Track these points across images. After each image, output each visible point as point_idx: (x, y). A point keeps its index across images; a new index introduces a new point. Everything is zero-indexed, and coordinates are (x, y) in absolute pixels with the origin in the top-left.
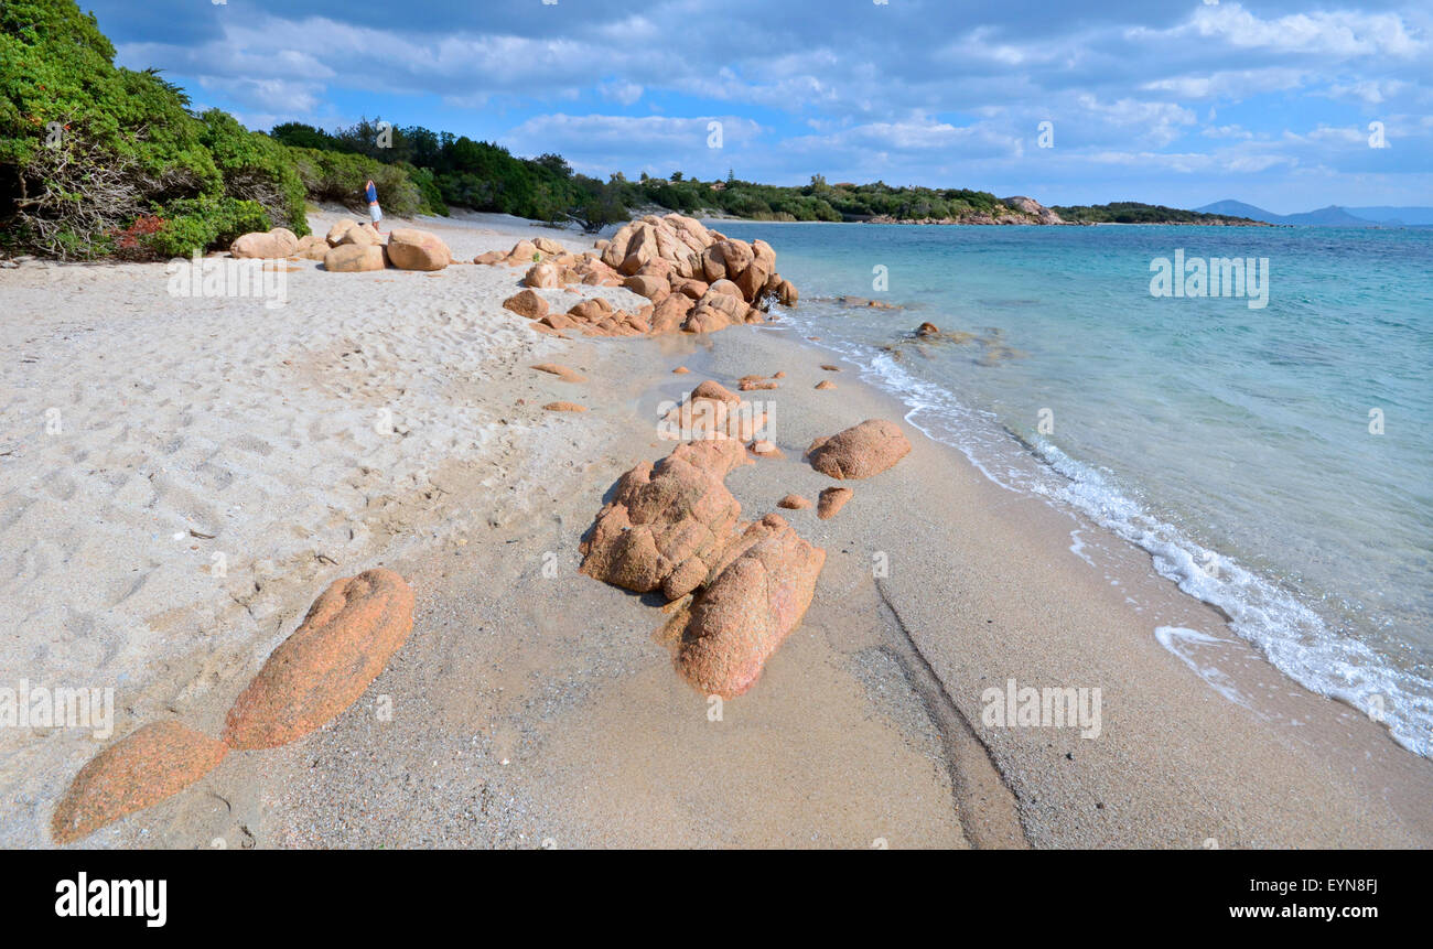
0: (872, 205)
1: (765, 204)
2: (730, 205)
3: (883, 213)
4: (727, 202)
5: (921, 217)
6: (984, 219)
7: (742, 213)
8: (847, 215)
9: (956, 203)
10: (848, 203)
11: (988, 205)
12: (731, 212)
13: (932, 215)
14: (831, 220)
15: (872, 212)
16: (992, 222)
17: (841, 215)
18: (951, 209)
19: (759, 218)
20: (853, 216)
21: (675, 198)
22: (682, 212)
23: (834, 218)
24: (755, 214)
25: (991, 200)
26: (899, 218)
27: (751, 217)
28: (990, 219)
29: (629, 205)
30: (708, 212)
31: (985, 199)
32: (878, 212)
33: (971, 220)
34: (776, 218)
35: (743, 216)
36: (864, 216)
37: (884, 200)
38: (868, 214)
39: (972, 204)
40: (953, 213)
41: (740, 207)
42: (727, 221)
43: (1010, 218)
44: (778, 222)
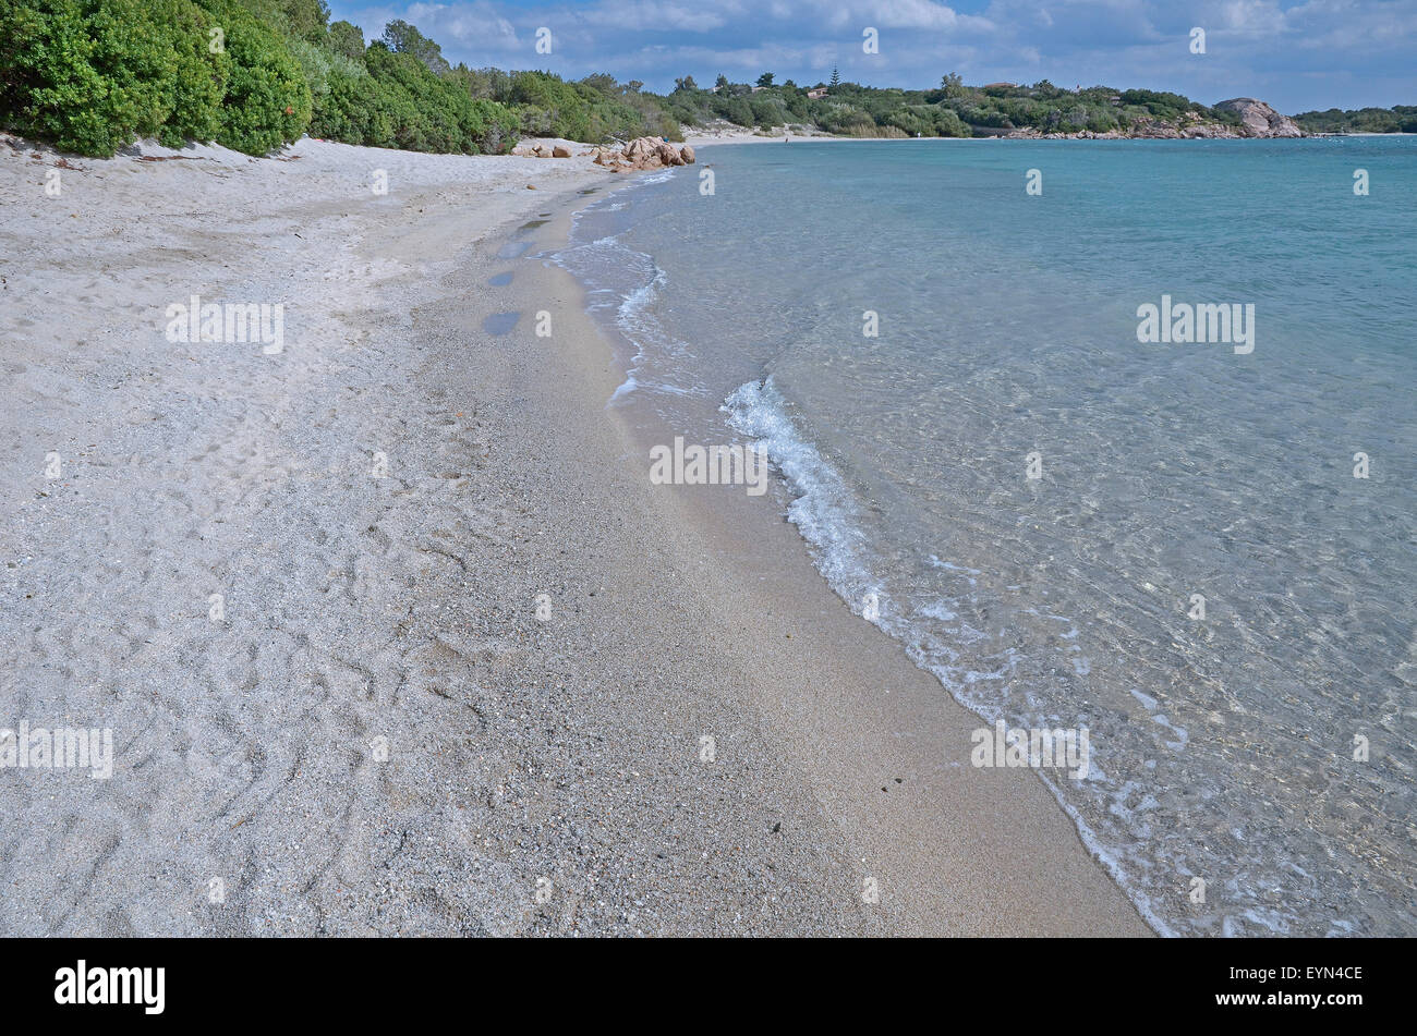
0: (1012, 114)
1: (867, 116)
2: (822, 119)
3: (1024, 125)
4: (820, 114)
5: (1075, 130)
6: (1166, 132)
7: (836, 127)
8: (979, 129)
9: (1131, 111)
10: (981, 112)
11: (1174, 111)
12: (824, 127)
13: (1092, 127)
14: (955, 136)
15: (1011, 124)
16: (1177, 135)
17: (970, 128)
18: (1121, 118)
19: (858, 135)
20: (985, 129)
21: (750, 112)
22: (757, 129)
23: (960, 131)
24: (853, 129)
25: (1181, 105)
26: (1045, 132)
27: (848, 134)
28: (1174, 132)
29: (687, 122)
30: (791, 128)
31: (1173, 105)
32: (1018, 124)
33: (1148, 133)
34: (880, 134)
35: (840, 133)
36: (997, 130)
37: (1026, 109)
38: (1006, 126)
39: (1152, 111)
40: (1123, 124)
41: (835, 120)
42: (816, 139)
43: (1203, 130)
44: (883, 139)
